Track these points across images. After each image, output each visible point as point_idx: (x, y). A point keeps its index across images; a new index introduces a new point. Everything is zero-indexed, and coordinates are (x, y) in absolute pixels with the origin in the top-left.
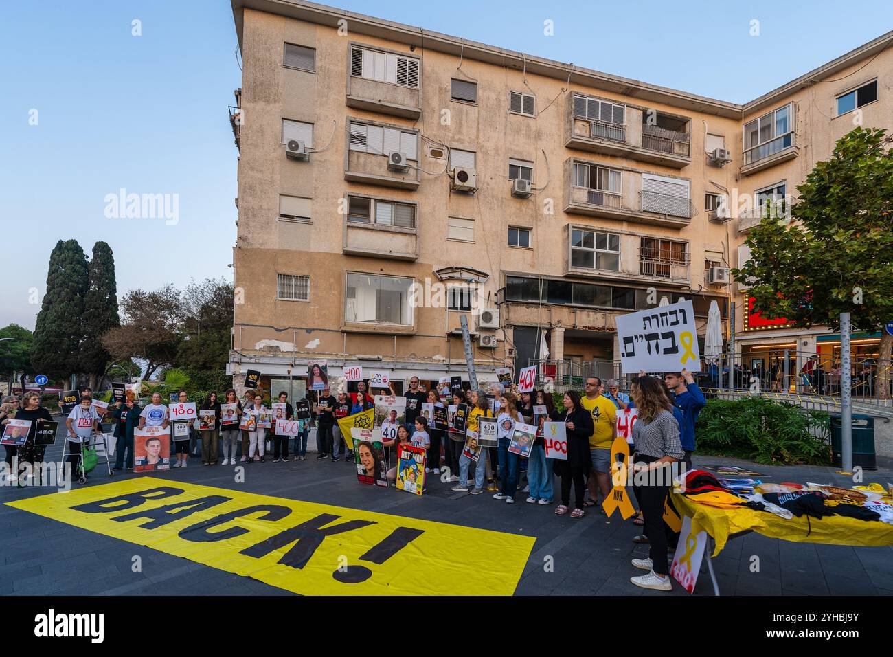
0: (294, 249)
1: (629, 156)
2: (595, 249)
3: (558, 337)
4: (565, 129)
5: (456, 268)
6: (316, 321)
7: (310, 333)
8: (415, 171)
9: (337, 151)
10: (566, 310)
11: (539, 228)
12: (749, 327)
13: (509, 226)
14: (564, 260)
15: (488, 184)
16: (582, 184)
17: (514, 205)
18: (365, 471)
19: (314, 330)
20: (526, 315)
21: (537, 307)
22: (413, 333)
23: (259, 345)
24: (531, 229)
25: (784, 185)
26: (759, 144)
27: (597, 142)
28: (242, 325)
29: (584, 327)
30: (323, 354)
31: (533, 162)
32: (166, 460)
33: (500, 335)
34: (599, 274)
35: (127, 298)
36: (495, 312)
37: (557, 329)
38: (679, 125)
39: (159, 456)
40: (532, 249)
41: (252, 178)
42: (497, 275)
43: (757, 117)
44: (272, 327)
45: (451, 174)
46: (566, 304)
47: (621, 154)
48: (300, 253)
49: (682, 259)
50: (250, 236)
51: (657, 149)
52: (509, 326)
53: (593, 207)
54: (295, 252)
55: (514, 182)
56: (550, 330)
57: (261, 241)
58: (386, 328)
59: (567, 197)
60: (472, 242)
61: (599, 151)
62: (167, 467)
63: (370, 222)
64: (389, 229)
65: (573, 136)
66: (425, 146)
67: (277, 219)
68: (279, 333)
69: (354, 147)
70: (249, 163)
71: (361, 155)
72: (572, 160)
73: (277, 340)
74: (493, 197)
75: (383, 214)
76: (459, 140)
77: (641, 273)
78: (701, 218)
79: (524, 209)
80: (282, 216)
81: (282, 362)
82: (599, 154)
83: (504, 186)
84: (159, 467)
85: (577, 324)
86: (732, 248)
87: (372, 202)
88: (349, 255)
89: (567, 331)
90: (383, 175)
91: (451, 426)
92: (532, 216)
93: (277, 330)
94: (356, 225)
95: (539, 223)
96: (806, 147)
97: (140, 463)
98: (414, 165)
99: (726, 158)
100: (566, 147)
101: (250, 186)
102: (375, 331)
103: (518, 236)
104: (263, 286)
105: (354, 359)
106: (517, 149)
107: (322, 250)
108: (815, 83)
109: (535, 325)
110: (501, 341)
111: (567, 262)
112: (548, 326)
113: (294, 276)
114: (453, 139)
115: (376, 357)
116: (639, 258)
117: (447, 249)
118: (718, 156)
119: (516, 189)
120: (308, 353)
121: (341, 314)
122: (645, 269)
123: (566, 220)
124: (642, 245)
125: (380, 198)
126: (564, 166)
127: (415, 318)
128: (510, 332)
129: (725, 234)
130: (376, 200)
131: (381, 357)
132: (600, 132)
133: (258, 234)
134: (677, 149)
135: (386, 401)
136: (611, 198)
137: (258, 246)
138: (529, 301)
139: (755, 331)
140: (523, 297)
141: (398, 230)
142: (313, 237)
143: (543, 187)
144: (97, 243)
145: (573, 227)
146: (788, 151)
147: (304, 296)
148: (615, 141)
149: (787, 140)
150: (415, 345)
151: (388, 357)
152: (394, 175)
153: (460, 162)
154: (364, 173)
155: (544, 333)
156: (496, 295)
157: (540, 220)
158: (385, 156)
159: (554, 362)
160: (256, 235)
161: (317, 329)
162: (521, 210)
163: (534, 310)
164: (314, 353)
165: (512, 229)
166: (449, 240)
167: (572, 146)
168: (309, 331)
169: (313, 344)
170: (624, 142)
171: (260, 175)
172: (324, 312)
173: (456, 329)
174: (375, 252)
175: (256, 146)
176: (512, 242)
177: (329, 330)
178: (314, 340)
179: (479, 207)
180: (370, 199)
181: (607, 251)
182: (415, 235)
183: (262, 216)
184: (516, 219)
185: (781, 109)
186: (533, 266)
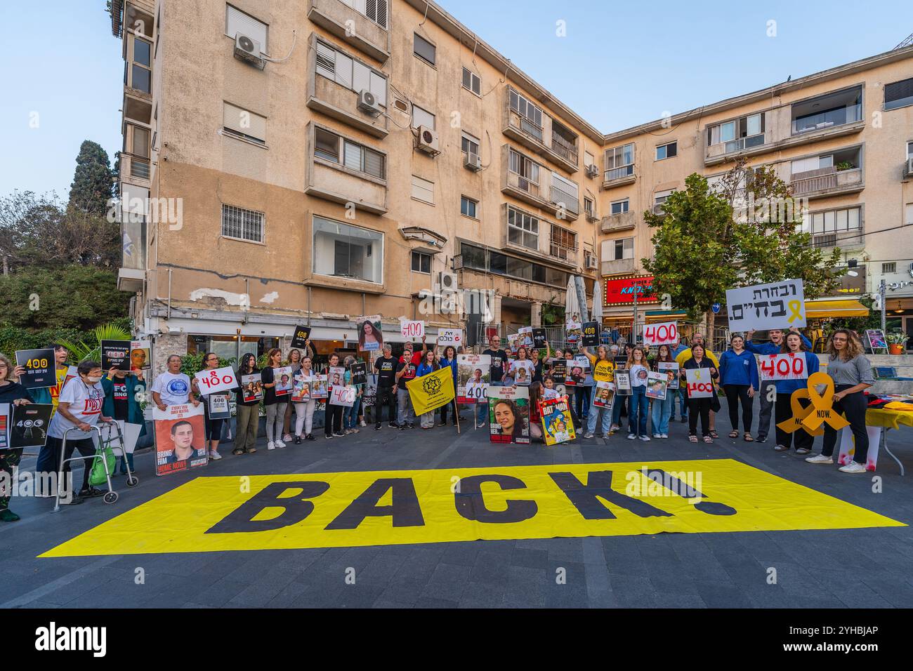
0: (245, 176)
1: (543, 154)
2: (522, 229)
4: (502, 117)
5: (420, 229)
6: (274, 270)
7: (266, 284)
8: (384, 119)
9: (297, 68)
10: (502, 280)
11: (484, 203)
12: (607, 303)
13: (462, 195)
14: (501, 234)
15: (445, 150)
16: (514, 169)
17: (465, 176)
18: (500, 430)
19: (271, 280)
20: (473, 281)
21: (482, 276)
22: (383, 291)
23: (196, 295)
24: (478, 202)
25: (628, 202)
26: (614, 168)
27: (525, 136)
28: (170, 265)
29: (514, 296)
30: (283, 310)
31: (479, 139)
32: (202, 451)
34: (526, 251)
36: (453, 277)
37: (497, 296)
38: (572, 138)
39: (191, 447)
40: (479, 221)
42: (453, 241)
43: (614, 146)
44: (215, 273)
45: (415, 131)
46: (503, 274)
47: (539, 151)
48: (252, 182)
49: (573, 246)
50: (180, 146)
51: (559, 153)
53: (521, 192)
54: (246, 179)
55: (467, 154)
57: (197, 156)
58: (358, 285)
59: (505, 179)
60: (432, 205)
61: (525, 144)
62: (204, 461)
63: (338, 162)
64: (359, 175)
65: (510, 125)
66: (391, 95)
67: (221, 131)
68: (224, 280)
69: (321, 70)
71: (329, 83)
72: (509, 146)
73: (221, 289)
74: (449, 164)
75: (352, 157)
76: (421, 98)
77: (551, 254)
78: (582, 217)
79: (473, 181)
80: (226, 129)
81: (229, 318)
82: (524, 146)
83: (459, 157)
84: (194, 463)
85: (510, 293)
86: (597, 243)
87: (341, 140)
88: (314, 196)
89: (503, 299)
90: (353, 112)
91: (568, 380)
92: (479, 189)
93: (221, 276)
94: (324, 162)
95: (484, 198)
96: (640, 177)
97: (165, 461)
98: (384, 111)
99: (597, 172)
100: (503, 133)
101: (181, 78)
102: (345, 287)
103: (469, 205)
104: (201, 216)
105: (319, 317)
106: (467, 123)
107: (280, 184)
108: (646, 133)
111: (505, 237)
113: (244, 210)
114: (415, 96)
115: (343, 316)
116: (550, 241)
117: (411, 208)
118: (592, 170)
119: (469, 162)
120: (264, 308)
121: (305, 267)
122: (553, 251)
123: (503, 200)
124: (551, 232)
125: (351, 138)
126: (502, 150)
127: (385, 276)
130: (346, 140)
131: (348, 316)
132: (527, 127)
133: (193, 145)
134: (571, 157)
135: (469, 360)
136: (533, 187)
137: (191, 161)
138: (477, 268)
139: (611, 306)
140: (473, 266)
141: (369, 178)
142: (269, 165)
143: (487, 164)
145: (510, 207)
146: (631, 177)
147: (258, 237)
148: (536, 138)
149: (630, 170)
150: (381, 304)
151: (354, 316)
152: (364, 116)
153: (422, 121)
154: (332, 105)
156: (452, 260)
157: (485, 196)
158: (355, 92)
160: (189, 146)
161: (274, 280)
162: (471, 182)
163: (480, 277)
164: (272, 309)
165: (464, 198)
166: (413, 198)
167: (507, 133)
168: (264, 281)
169: (270, 298)
170: (542, 142)
171: (195, 67)
172: (283, 259)
174: (345, 198)
176: (464, 211)
177: (289, 282)
178: (271, 293)
179: (438, 171)
180: (340, 136)
181: (530, 232)
182: (385, 187)
183: (199, 123)
184: (467, 190)
185: (627, 145)
186: (479, 236)
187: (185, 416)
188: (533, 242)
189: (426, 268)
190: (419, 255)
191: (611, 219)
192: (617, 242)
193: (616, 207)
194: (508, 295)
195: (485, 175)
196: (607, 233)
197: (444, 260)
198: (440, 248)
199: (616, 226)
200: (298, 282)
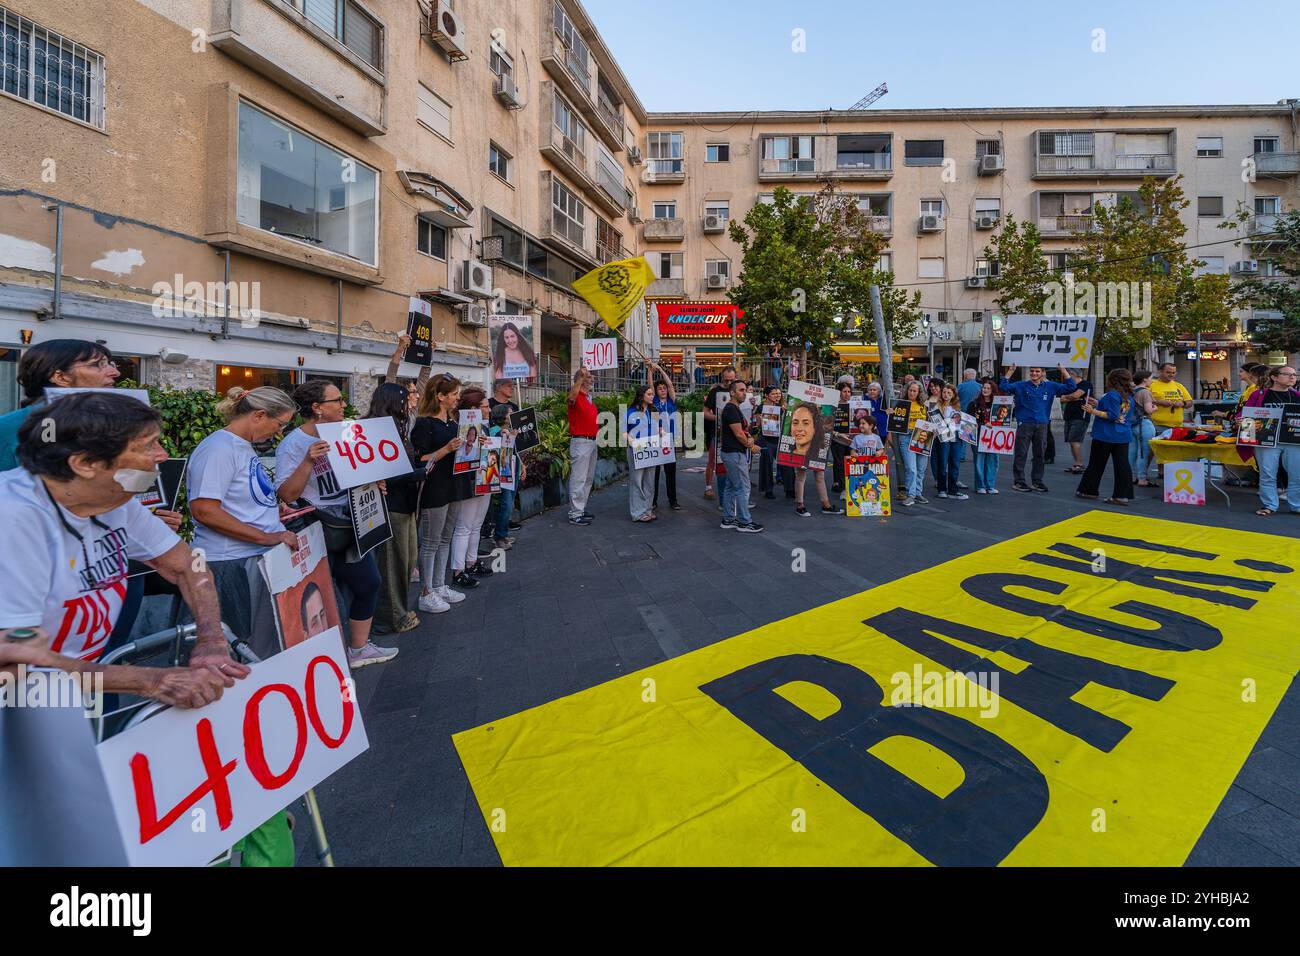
1: (588, 112)
2: (567, 214)
4: (545, 37)
5: (432, 180)
6: (131, 197)
7: (110, 226)
10: (541, 286)
11: (521, 162)
13: (492, 141)
14: (542, 216)
17: (495, 112)
19: (122, 220)
20: (507, 283)
21: (518, 276)
22: (380, 280)
24: (509, 157)
25: (673, 206)
26: (660, 157)
27: (571, 78)
29: (556, 314)
31: (512, 59)
36: (486, 272)
37: (535, 310)
38: (617, 104)
40: (511, 186)
42: (479, 213)
43: (660, 130)
46: (543, 278)
47: (584, 106)
49: (618, 249)
51: (605, 118)
53: (567, 159)
55: (497, 75)
58: (333, 262)
59: (547, 133)
61: (567, 90)
63: (293, 4)
64: (337, 47)
65: (553, 54)
72: (553, 85)
74: (473, 83)
75: (319, 6)
77: (597, 258)
79: (505, 122)
81: (4, 300)
83: (487, 76)
85: (553, 308)
86: (638, 252)
88: (230, 56)
89: (544, 315)
92: (513, 139)
95: (521, 155)
99: (641, 159)
100: (542, 63)
102: (307, 261)
103: (500, 162)
108: (697, 124)
109: (518, 301)
111: (548, 221)
112: (527, 305)
115: (295, 320)
116: (596, 239)
117: (417, 139)
118: (636, 154)
119: (504, 90)
120: (103, 285)
122: (599, 253)
123: (543, 165)
124: (598, 226)
126: (541, 89)
127: (379, 252)
129: (635, 236)
131: (306, 321)
132: (573, 65)
134: (616, 129)
136: (578, 156)
138: (513, 264)
141: (352, 58)
143: (524, 103)
145: (553, 177)
146: (679, 175)
147: (83, 110)
148: (582, 86)
149: (677, 165)
150: (370, 306)
156: (478, 243)
157: (520, 150)
161: (132, 221)
162: (502, 123)
163: (516, 278)
164: (125, 288)
165: (494, 147)
166: (420, 122)
167: (547, 65)
168: (105, 220)
169: (121, 262)
170: (587, 93)
172: (155, 176)
174: (307, 82)
176: (492, 166)
177: (172, 233)
178: (126, 250)
179: (458, 89)
181: (576, 221)
182: (381, 85)
184: (498, 135)
185: (675, 133)
186: (514, 214)
188: (578, 237)
189: (440, 251)
190: (428, 224)
191: (654, 225)
192: (663, 255)
193: (660, 209)
194: (549, 311)
195: (521, 117)
196: (651, 242)
197: (467, 240)
198: (462, 219)
199: (662, 235)
200: (196, 235)
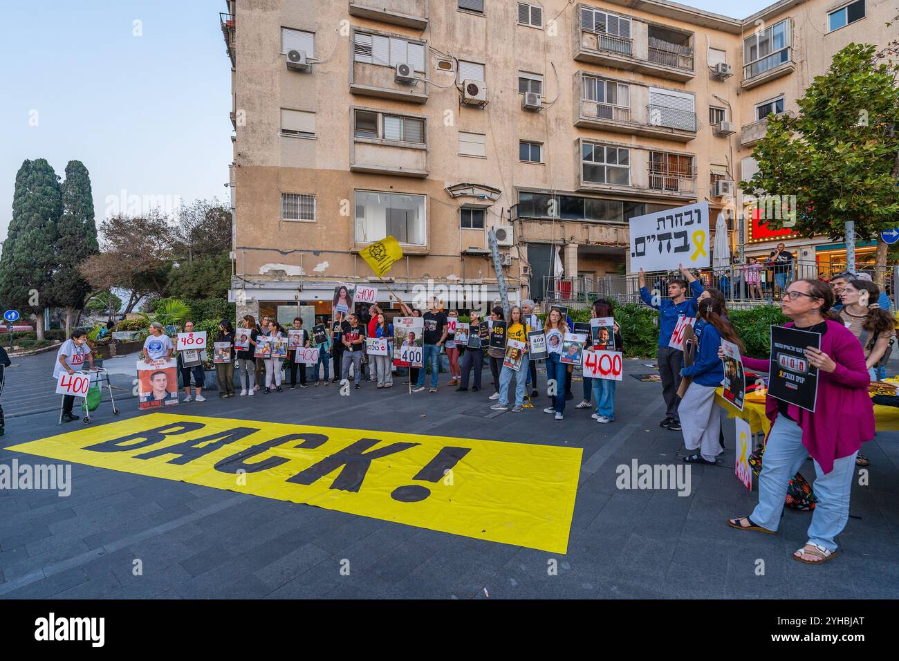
0: (298, 166)
1: (635, 69)
2: (605, 164)
3: (572, 252)
4: (573, 41)
5: (468, 185)
6: (324, 243)
7: (318, 255)
8: (423, 84)
9: (340, 62)
10: (579, 226)
11: (550, 143)
12: (753, 239)
13: (521, 140)
14: (575, 174)
15: (498, 98)
16: (590, 98)
17: (525, 119)
19: (322, 251)
20: (538, 232)
21: (550, 224)
22: (426, 252)
23: (263, 270)
24: (542, 144)
25: (782, 99)
26: (758, 59)
27: (605, 56)
28: (244, 248)
29: (596, 243)
30: (333, 277)
31: (542, 75)
32: (174, 394)
33: (514, 253)
34: (610, 189)
35: (108, 222)
36: (509, 230)
37: (571, 245)
38: (683, 39)
39: (166, 391)
40: (544, 164)
41: (250, 90)
42: (509, 191)
43: (756, 32)
44: (277, 250)
45: (460, 86)
46: (578, 220)
47: (629, 67)
48: (305, 170)
49: (689, 173)
50: (249, 153)
51: (663, 62)
52: (523, 243)
53: (602, 121)
54: (299, 169)
55: (524, 95)
56: (563, 247)
57: (262, 158)
59: (578, 110)
60: (483, 158)
61: (606, 64)
62: (176, 401)
63: (378, 137)
64: (399, 145)
65: (581, 49)
66: (433, 58)
67: (279, 134)
68: (284, 256)
69: (359, 58)
70: (246, 75)
71: (367, 66)
72: (581, 73)
73: (282, 263)
74: (503, 111)
75: (392, 129)
76: (468, 52)
77: (651, 187)
78: (706, 132)
79: (534, 123)
80: (284, 131)
81: (288, 287)
82: (606, 67)
83: (514, 99)
84: (167, 403)
85: (590, 240)
86: (735, 162)
87: (380, 116)
88: (357, 172)
89: (580, 247)
90: (391, 87)
92: (543, 131)
93: (282, 253)
94: (364, 140)
95: (550, 138)
96: (802, 62)
97: (145, 400)
98: (422, 77)
99: (729, 71)
100: (575, 60)
101: (249, 99)
103: (530, 150)
104: (266, 206)
105: (365, 281)
106: (525, 61)
107: (328, 168)
109: (549, 242)
110: (515, 259)
111: (579, 177)
112: (561, 243)
113: (299, 195)
114: (461, 50)
115: (388, 278)
116: (648, 172)
117: (459, 165)
118: (720, 70)
119: (527, 103)
120: (316, 277)
121: (350, 235)
122: (655, 183)
123: (576, 135)
124: (651, 160)
125: (388, 112)
126: (573, 79)
127: (427, 237)
128: (524, 250)
129: (728, 148)
130: (385, 115)
131: (393, 278)
132: (607, 45)
133: (259, 150)
134: (681, 63)
135: (404, 323)
136: (620, 112)
137: (258, 163)
138: (542, 217)
139: (759, 243)
140: (536, 214)
141: (408, 145)
142: (318, 153)
143: (553, 100)
144: (70, 162)
145: (584, 141)
146: (785, 66)
147: (311, 216)
148: (622, 53)
149: (783, 55)
150: (427, 265)
151: (400, 278)
152: (402, 88)
153: (469, 74)
154: (371, 86)
155: (558, 249)
156: (509, 211)
157: (551, 135)
158: (392, 68)
159: (567, 279)
160: (256, 152)
161: (325, 251)
162: (532, 124)
163: (547, 226)
164: (323, 277)
165: (523, 143)
166: (460, 155)
167: (580, 59)
168: (317, 253)
169: (321, 267)
170: (631, 56)
171: (258, 87)
172: (332, 233)
173: (470, 248)
174: (385, 169)
175: (254, 56)
176: (523, 157)
177: (338, 252)
178: (322, 263)
179: (489, 121)
180: (378, 113)
181: (617, 165)
182: (425, 150)
183: (263, 131)
184: (528, 134)
185: (779, 24)
186: (545, 181)
187: (162, 367)
188: (623, 177)
189: (479, 224)
191: (754, 129)
193: (765, 110)
194: (587, 243)
195: (551, 113)
196: (751, 147)
197: (498, 213)
198: (494, 201)
200: (346, 251)
